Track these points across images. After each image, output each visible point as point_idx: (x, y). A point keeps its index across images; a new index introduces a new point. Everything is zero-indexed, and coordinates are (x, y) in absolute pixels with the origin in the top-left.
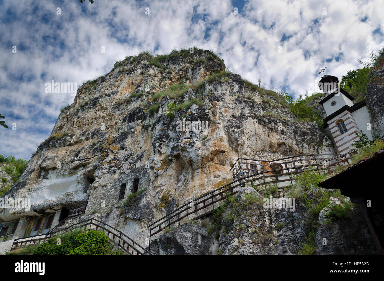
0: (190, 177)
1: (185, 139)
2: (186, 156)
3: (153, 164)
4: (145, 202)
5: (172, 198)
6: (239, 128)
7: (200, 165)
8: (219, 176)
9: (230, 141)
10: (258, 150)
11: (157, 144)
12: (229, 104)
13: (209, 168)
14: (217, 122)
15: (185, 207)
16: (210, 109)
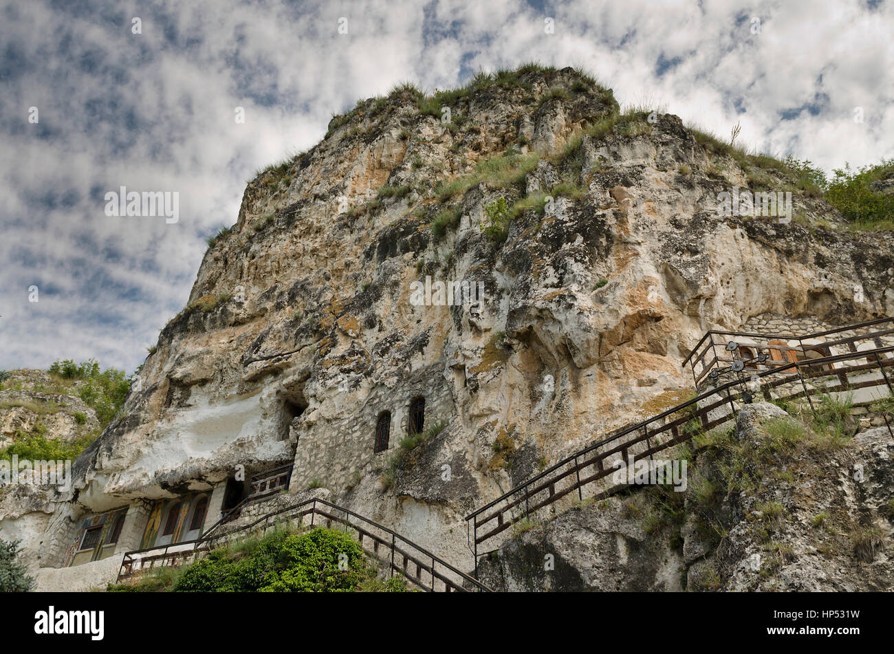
0: (569, 386)
1: (545, 289)
2: (551, 335)
3: (460, 360)
4: (449, 455)
5: (523, 443)
6: (695, 252)
7: (593, 353)
8: (652, 382)
9: (673, 289)
10: (754, 311)
11: (466, 308)
12: (660, 191)
13: (621, 361)
14: (632, 239)
15: (565, 468)
16: (608, 206)
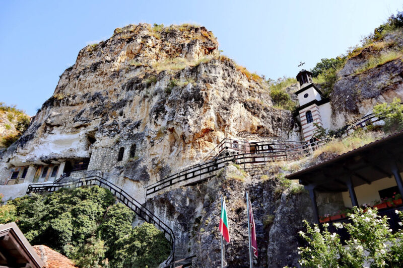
0: (182, 149)
1: (180, 115)
2: (179, 131)
3: (149, 134)
4: (142, 166)
5: (165, 165)
6: (227, 110)
7: (191, 140)
8: (206, 151)
9: (219, 121)
10: (241, 130)
11: (154, 116)
12: (221, 87)
13: (199, 143)
14: (209, 103)
16: (204, 90)
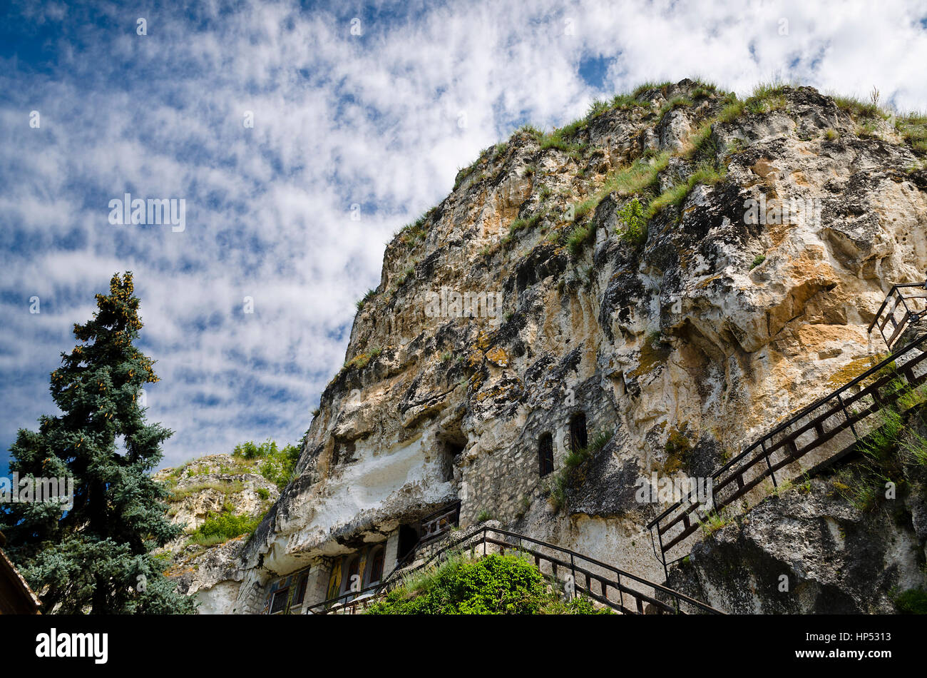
0: (740, 373)
1: (696, 278)
2: (712, 326)
3: (616, 367)
4: (619, 465)
5: (698, 440)
6: (860, 212)
7: (762, 333)
8: (836, 353)
9: (842, 254)
11: (615, 315)
12: (807, 160)
13: (796, 337)
15: (751, 456)
16: (752, 182)
